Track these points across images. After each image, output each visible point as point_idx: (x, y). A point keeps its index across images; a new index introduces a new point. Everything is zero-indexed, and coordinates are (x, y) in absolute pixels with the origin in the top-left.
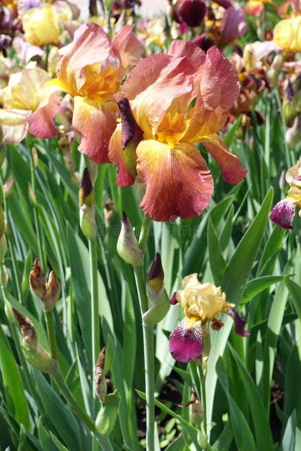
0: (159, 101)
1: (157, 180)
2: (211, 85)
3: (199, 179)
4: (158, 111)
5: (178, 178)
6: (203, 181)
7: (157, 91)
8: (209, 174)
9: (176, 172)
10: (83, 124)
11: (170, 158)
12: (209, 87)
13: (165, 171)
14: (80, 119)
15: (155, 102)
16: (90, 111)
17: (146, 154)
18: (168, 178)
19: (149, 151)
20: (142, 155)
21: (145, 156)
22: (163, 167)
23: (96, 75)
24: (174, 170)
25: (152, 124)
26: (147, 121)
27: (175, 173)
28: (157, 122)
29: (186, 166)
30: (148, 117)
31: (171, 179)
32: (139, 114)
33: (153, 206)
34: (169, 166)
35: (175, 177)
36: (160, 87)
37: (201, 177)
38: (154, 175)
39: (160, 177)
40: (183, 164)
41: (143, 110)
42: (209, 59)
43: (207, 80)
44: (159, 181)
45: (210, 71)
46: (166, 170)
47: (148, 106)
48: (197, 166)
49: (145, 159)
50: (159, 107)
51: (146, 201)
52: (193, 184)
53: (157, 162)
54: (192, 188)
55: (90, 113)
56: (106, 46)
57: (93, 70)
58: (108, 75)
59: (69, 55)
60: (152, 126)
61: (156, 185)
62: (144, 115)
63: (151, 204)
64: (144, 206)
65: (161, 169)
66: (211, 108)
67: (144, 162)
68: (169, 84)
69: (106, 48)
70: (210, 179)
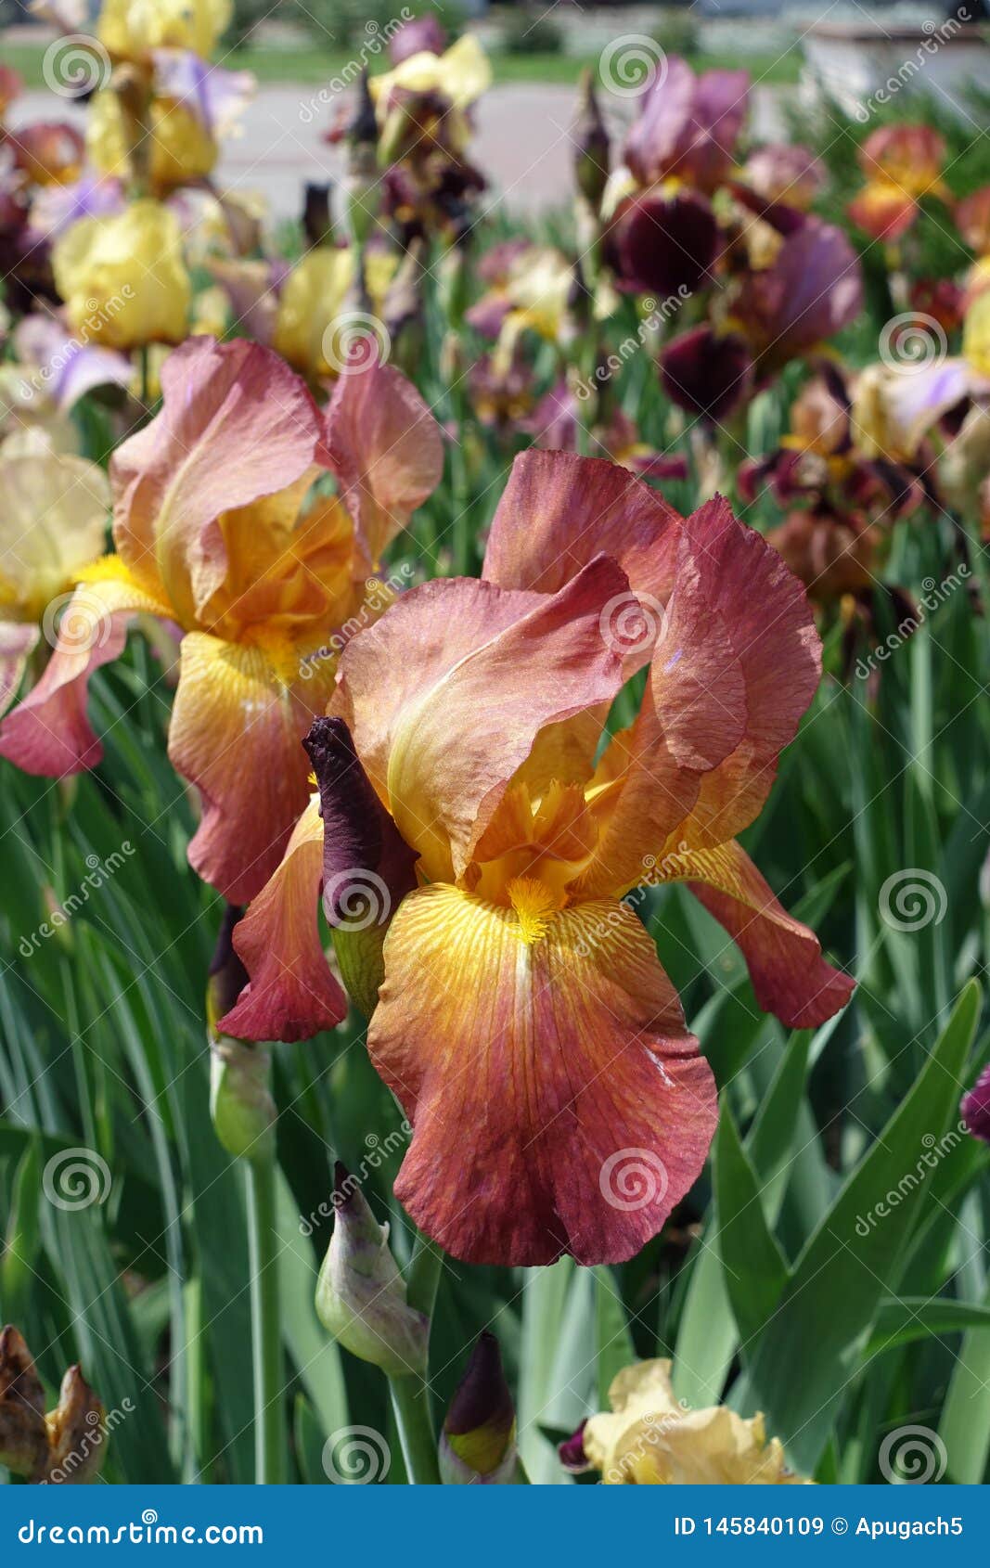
0: (480, 732)
1: (470, 1080)
2: (702, 666)
3: (650, 1076)
4: (474, 776)
5: (561, 1072)
6: (668, 1081)
7: (476, 689)
8: (695, 1054)
9: (553, 1046)
10: (210, 751)
11: (528, 983)
12: (691, 673)
13: (504, 1039)
14: (203, 731)
15: (462, 736)
16: (242, 704)
17: (426, 961)
18: (518, 1070)
19: (438, 951)
20: (408, 966)
21: (421, 972)
22: (496, 1022)
23: (278, 537)
24: (542, 1035)
25: (450, 827)
26: (432, 811)
27: (549, 1050)
28: (469, 823)
29: (595, 1017)
30: (434, 795)
31: (530, 1073)
32: (398, 783)
33: (451, 1189)
34: (522, 1015)
35: (546, 1066)
36: (489, 673)
37: (662, 1067)
38: (458, 1052)
39: (482, 1065)
40: (582, 1008)
41: (412, 762)
42: (691, 561)
43: (681, 644)
44: (481, 1080)
45: (694, 610)
46: (510, 1035)
47: (433, 750)
48: (640, 1017)
49: (421, 982)
50: (480, 757)
51: (424, 1169)
52: (628, 1096)
53: (469, 1000)
54: (621, 1116)
55: (243, 710)
56: (302, 427)
57: (268, 519)
58: (325, 540)
59: (159, 472)
60: (453, 836)
61: (467, 1099)
62: (419, 784)
63: (442, 1184)
64: (413, 1192)
65: (485, 1032)
66: (699, 762)
67: (415, 998)
68: (527, 662)
69: (302, 435)
70: (699, 1078)
